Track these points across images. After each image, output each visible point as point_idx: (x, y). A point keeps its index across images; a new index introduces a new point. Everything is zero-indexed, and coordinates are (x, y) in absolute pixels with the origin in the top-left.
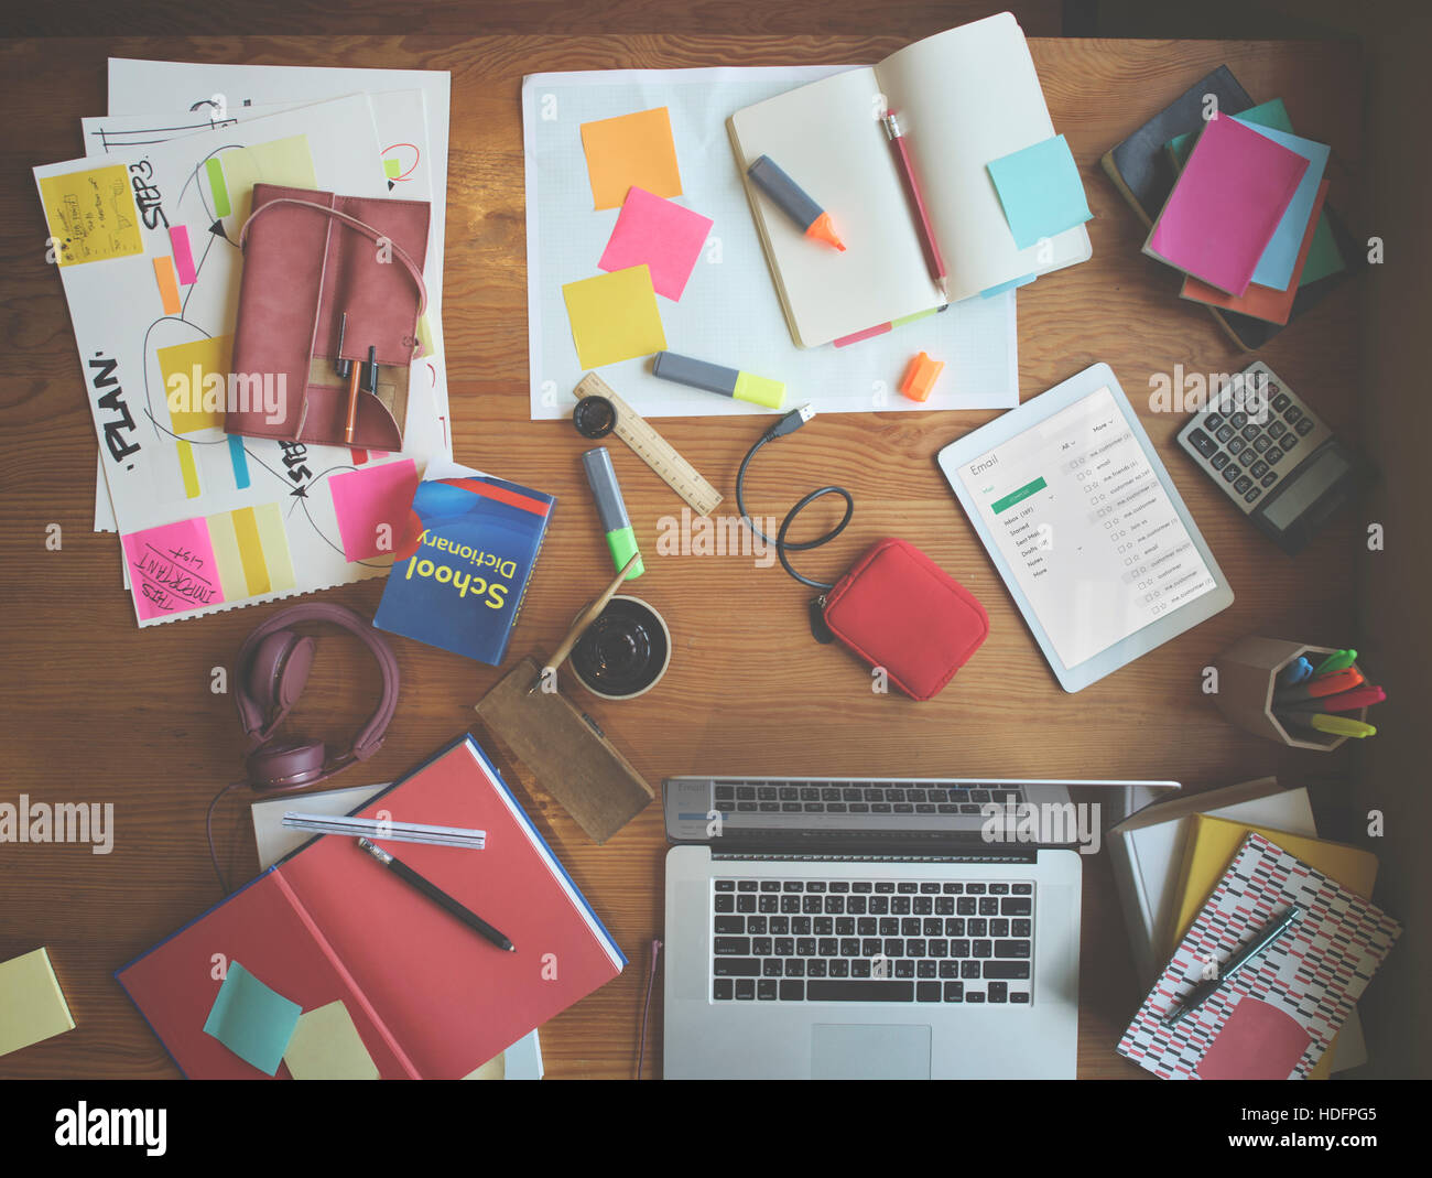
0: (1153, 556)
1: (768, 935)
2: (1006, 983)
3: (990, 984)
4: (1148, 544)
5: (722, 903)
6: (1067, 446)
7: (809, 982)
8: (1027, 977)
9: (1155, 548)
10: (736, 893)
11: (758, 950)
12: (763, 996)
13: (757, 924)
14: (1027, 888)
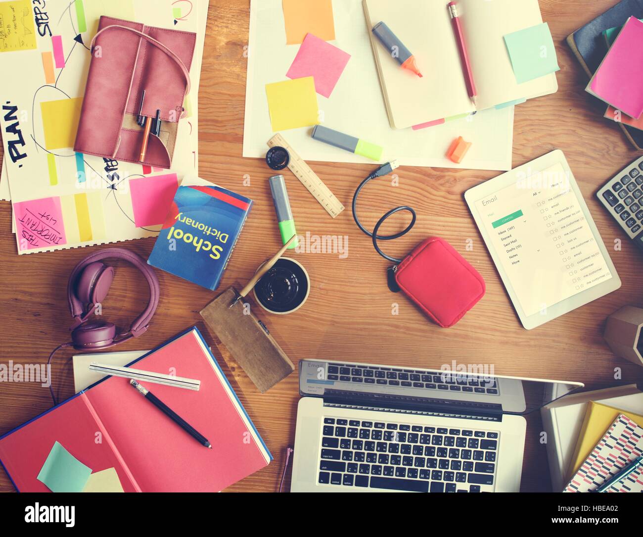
0: (579, 258)
1: (351, 450)
2: (479, 487)
3: (471, 486)
4: (577, 251)
5: (327, 430)
6: (536, 194)
7: (372, 477)
8: (492, 484)
9: (579, 254)
10: (335, 425)
11: (345, 458)
12: (345, 483)
13: (346, 443)
14: (495, 435)
